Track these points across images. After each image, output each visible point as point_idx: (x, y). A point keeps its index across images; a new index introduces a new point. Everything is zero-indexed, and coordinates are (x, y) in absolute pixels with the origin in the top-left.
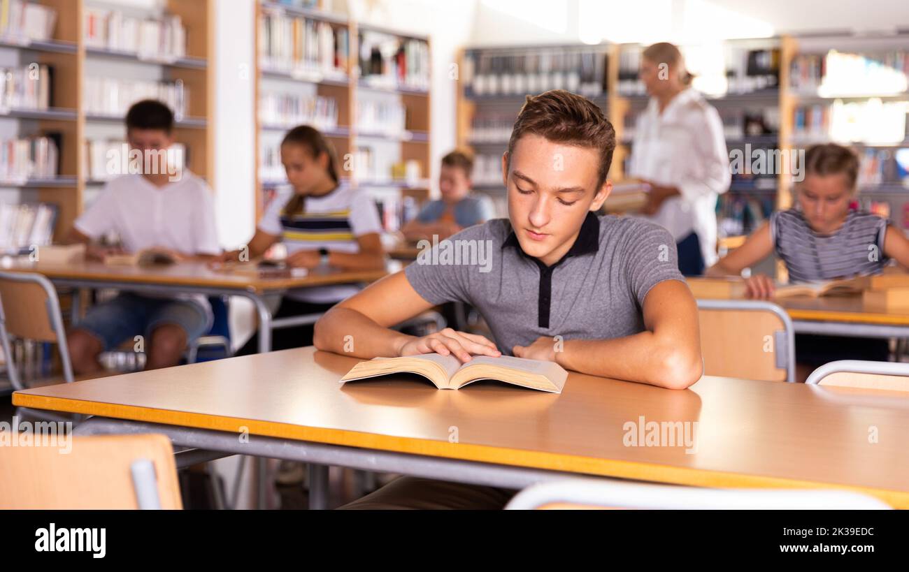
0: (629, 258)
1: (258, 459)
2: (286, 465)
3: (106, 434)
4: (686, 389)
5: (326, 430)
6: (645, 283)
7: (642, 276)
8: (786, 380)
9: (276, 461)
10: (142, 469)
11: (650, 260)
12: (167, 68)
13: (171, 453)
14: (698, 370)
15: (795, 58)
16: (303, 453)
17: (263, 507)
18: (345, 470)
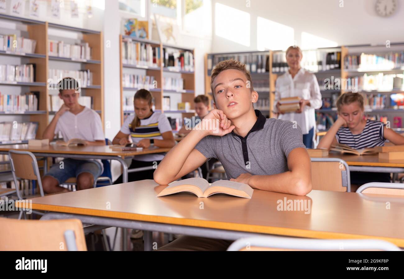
0: (282, 137)
1: (123, 229)
2: (135, 231)
3: (56, 219)
4: (305, 196)
5: (150, 216)
6: (288, 149)
7: (287, 145)
8: (347, 191)
9: (131, 230)
10: (69, 234)
11: (291, 138)
12: (83, 63)
13: (82, 227)
14: (310, 187)
15: (347, 56)
16: (140, 226)
17: (125, 250)
18: (160, 233)
